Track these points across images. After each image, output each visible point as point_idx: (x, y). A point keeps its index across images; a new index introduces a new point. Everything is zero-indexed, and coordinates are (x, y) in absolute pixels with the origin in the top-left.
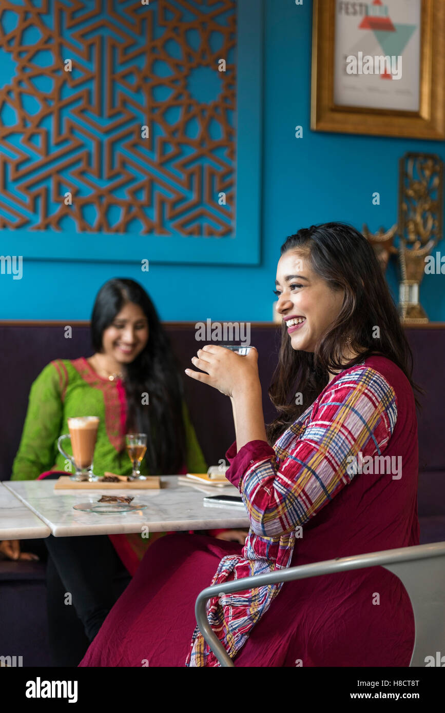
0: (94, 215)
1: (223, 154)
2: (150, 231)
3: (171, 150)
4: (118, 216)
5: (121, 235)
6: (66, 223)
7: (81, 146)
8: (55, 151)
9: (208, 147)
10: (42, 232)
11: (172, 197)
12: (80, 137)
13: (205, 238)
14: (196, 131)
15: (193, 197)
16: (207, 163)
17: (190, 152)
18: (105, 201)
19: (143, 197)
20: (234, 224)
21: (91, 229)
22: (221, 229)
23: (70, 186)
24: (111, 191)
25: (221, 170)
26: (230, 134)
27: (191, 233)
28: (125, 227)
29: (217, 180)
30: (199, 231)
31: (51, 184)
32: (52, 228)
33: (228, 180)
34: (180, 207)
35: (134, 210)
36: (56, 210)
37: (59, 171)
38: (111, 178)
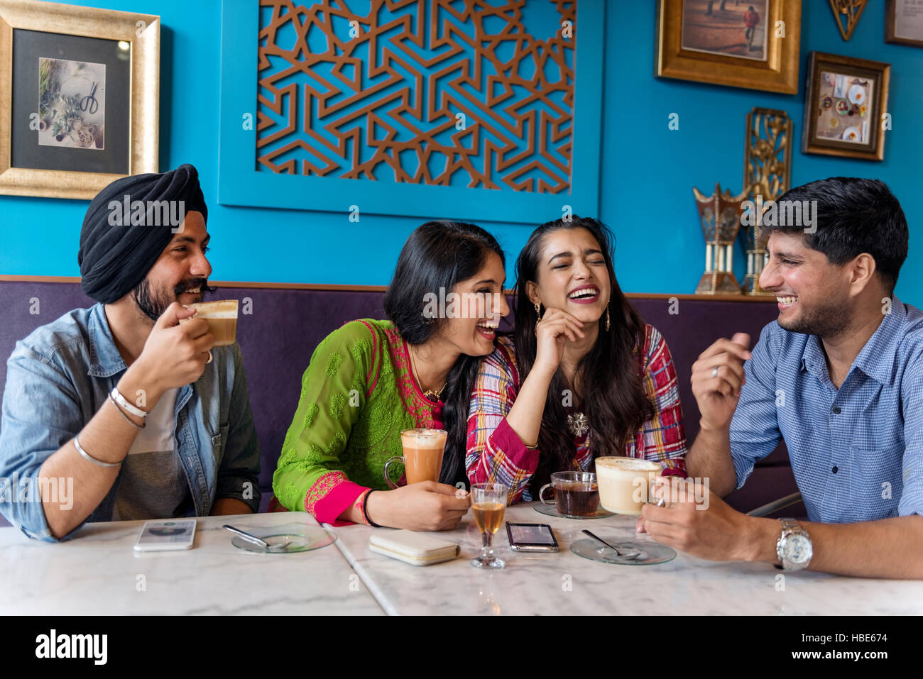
0: (414, 163)
1: (559, 98)
2: (477, 184)
3: (502, 91)
4: (442, 165)
5: (444, 187)
6: (381, 170)
7: (402, 81)
8: (370, 86)
9: (543, 91)
10: (355, 180)
11: (503, 146)
12: (399, 71)
13: (539, 194)
14: (530, 70)
15: (526, 147)
16: (541, 107)
17: (523, 95)
18: (426, 146)
19: (470, 144)
20: (570, 180)
21: (411, 180)
22: (556, 185)
23: (387, 127)
24: (435, 135)
25: (558, 117)
26: (568, 76)
27: (523, 189)
28: (450, 179)
29: (552, 128)
30: (532, 186)
31: (365, 124)
32: (366, 176)
33: (564, 129)
34: (511, 158)
35: (460, 158)
36: (371, 155)
37: (374, 110)
38: (432, 121)
